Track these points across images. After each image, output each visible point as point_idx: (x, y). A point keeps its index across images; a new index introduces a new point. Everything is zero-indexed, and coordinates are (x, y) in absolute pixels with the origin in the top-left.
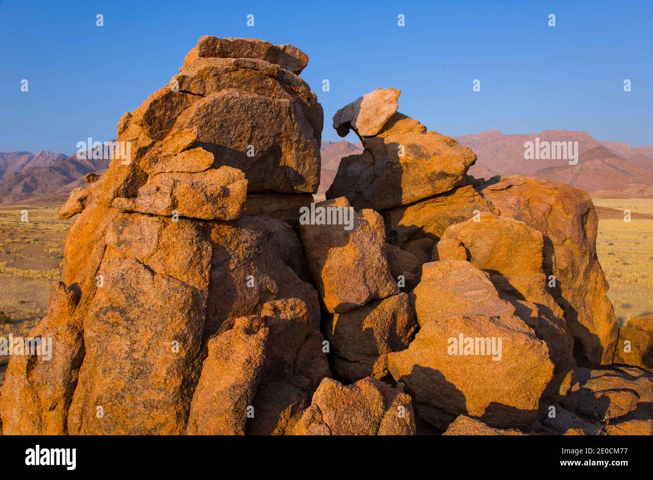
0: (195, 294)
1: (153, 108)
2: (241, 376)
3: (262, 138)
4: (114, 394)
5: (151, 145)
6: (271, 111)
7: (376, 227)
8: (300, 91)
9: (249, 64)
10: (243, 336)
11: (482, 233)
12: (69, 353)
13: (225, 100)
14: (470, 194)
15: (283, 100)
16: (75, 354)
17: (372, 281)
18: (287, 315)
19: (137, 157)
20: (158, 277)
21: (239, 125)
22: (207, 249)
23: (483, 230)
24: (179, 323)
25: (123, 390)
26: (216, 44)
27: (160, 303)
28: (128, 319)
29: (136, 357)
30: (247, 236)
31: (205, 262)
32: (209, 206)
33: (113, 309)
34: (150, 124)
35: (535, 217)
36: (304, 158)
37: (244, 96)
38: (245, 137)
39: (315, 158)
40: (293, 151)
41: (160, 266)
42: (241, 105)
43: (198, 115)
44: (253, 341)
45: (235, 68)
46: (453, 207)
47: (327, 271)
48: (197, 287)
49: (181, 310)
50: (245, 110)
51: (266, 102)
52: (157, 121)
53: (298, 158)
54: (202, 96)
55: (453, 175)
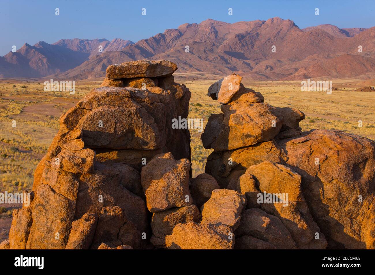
0: (70, 203)
1: (68, 117)
2: (79, 238)
3: (122, 127)
4: (41, 239)
5: (68, 133)
6: (125, 114)
7: (181, 170)
8: (145, 101)
9: (115, 93)
10: (83, 222)
11: (264, 173)
12: (27, 220)
13: (100, 112)
14: (269, 147)
15: (133, 108)
16: (29, 221)
17: (172, 198)
18: (111, 213)
19: (61, 138)
20: (56, 195)
21: (109, 122)
22: (76, 184)
23: (265, 171)
24: (63, 213)
25: (44, 237)
26: (116, 70)
27: (56, 205)
28: (45, 210)
29: (48, 225)
30: (97, 178)
31: (75, 189)
32: (75, 168)
33: (41, 205)
34: (67, 124)
35: (311, 164)
36: (147, 134)
37: (110, 110)
38: (112, 127)
39: (153, 134)
40: (140, 131)
41: (58, 190)
42: (109, 113)
43: (87, 120)
44: (87, 224)
45: (107, 96)
46: (257, 154)
47: (148, 192)
48: (71, 199)
49: (64, 208)
50: (111, 116)
51: (122, 111)
52: (70, 122)
53: (143, 134)
54: (91, 110)
55: (254, 137)
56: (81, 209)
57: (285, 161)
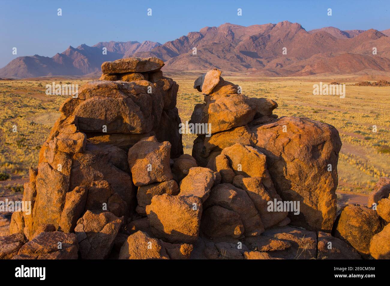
0: (64, 177)
1: (65, 106)
2: (70, 206)
3: (111, 114)
5: (65, 119)
6: (114, 104)
7: (162, 151)
8: (132, 92)
9: (104, 86)
10: (75, 193)
11: (236, 153)
12: (32, 191)
13: (92, 102)
14: (241, 131)
15: (120, 98)
16: (34, 192)
17: (153, 174)
18: (100, 186)
19: (60, 124)
20: (53, 170)
21: (100, 110)
22: (70, 162)
23: (236, 152)
24: (59, 186)
25: (45, 206)
26: (110, 66)
27: (53, 179)
28: (45, 183)
29: (48, 195)
30: (88, 157)
31: (69, 166)
32: (68, 148)
33: (42, 179)
34: (65, 112)
35: (276, 146)
36: (133, 120)
37: (100, 100)
38: (103, 114)
39: (139, 120)
40: (128, 118)
41: (55, 167)
42: (99, 103)
43: (81, 108)
44: (78, 195)
45: (98, 88)
46: (232, 137)
47: (133, 169)
48: (66, 174)
49: (60, 182)
50: (101, 105)
51: (111, 101)
52: (67, 110)
53: (130, 120)
54: (84, 100)
55: (228, 123)
56: (75, 183)
57: (255, 143)
